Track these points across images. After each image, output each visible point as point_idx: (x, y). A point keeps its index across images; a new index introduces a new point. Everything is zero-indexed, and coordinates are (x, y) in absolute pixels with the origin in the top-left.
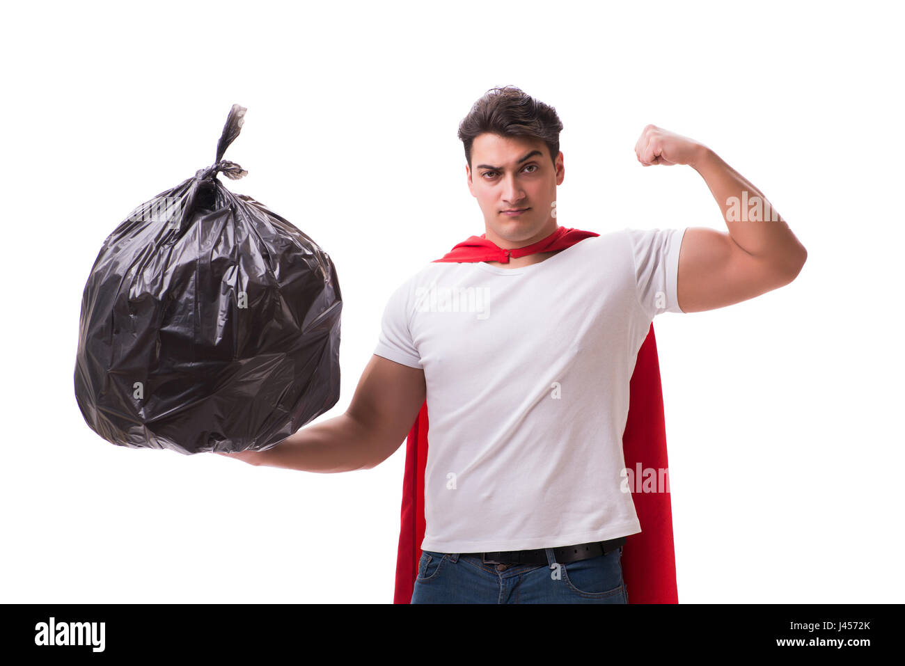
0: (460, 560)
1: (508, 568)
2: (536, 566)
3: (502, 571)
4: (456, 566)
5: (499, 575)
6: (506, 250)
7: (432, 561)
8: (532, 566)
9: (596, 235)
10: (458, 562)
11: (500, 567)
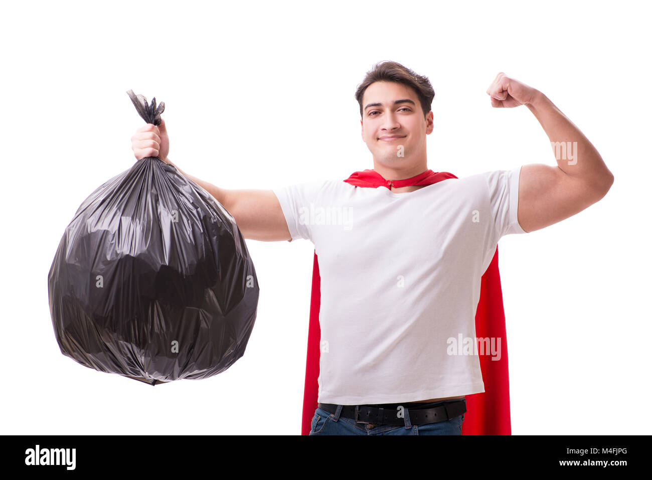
0: (340, 420)
1: (374, 427)
2: (396, 426)
3: (370, 429)
4: (337, 424)
5: (368, 432)
6: (388, 181)
7: (320, 419)
8: (392, 426)
9: (456, 177)
10: (338, 421)
11: (369, 426)
